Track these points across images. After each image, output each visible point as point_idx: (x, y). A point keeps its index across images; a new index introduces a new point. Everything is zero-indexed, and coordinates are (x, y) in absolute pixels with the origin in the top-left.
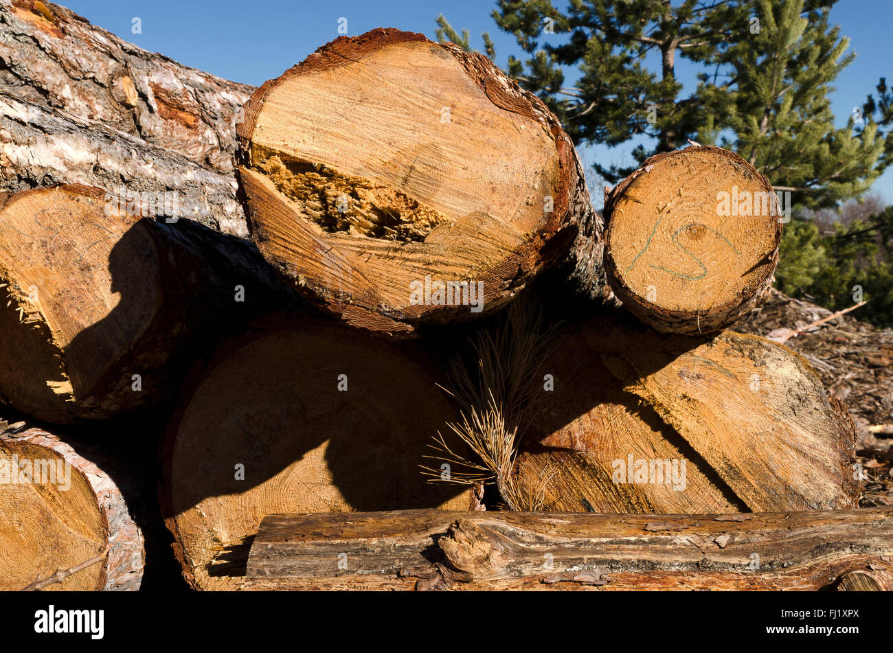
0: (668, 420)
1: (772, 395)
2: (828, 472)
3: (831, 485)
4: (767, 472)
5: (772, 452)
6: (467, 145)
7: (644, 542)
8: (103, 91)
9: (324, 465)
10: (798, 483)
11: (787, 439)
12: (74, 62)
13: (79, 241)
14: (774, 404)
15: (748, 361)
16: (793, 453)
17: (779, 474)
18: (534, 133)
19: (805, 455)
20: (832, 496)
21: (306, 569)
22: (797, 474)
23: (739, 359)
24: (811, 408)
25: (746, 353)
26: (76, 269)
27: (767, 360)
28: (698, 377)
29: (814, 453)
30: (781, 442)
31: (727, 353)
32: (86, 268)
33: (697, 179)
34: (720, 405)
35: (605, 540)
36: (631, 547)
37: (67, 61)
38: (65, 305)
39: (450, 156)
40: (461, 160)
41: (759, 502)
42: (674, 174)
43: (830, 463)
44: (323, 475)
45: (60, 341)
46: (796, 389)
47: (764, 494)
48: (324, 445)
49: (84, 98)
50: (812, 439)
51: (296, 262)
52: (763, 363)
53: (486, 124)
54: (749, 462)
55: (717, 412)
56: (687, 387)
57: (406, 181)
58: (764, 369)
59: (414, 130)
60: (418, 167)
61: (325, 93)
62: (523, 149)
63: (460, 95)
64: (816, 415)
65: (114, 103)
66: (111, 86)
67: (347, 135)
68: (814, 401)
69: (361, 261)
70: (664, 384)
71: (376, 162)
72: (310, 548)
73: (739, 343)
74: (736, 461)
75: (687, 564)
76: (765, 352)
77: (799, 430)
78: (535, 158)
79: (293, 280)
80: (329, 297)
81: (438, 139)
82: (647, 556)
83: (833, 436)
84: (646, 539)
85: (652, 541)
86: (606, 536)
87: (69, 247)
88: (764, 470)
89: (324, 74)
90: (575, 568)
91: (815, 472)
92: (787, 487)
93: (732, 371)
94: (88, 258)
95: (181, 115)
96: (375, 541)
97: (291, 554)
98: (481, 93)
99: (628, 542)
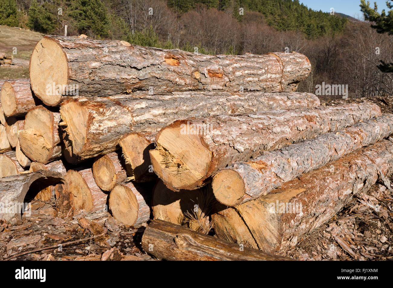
0: (242, 216)
1: (266, 215)
2: (275, 237)
3: (275, 240)
4: (261, 233)
5: (263, 229)
6: (195, 153)
7: (214, 250)
8: (189, 76)
9: (179, 204)
10: (268, 238)
11: (268, 227)
12: (180, 72)
13: (138, 147)
14: (266, 218)
15: (263, 206)
16: (268, 230)
17: (264, 234)
18: (208, 153)
19: (271, 232)
20: (275, 243)
21: (153, 236)
22: (268, 235)
23: (261, 205)
24: (275, 221)
25: (263, 204)
26: (137, 153)
27: (267, 207)
28: (251, 207)
29: (273, 232)
30: (266, 227)
31: (258, 203)
32: (139, 153)
33: (230, 176)
34: (254, 215)
35: (207, 247)
36: (211, 250)
37: (178, 72)
38: (134, 160)
39: (191, 154)
40: (193, 156)
41: (258, 240)
42: (226, 174)
43: (276, 235)
44: (179, 206)
45: (133, 168)
46: (272, 215)
47: (260, 238)
48: (180, 200)
49: (183, 79)
50: (273, 228)
51: (158, 173)
52: (266, 208)
53: (199, 148)
54: (258, 230)
55: (253, 217)
56: (247, 209)
57: (182, 158)
58: (266, 209)
59: (186, 146)
60: (185, 156)
61: (172, 133)
62: (205, 156)
63: (196, 140)
64: (276, 223)
65: (192, 79)
66: (192, 75)
67: (174, 145)
68: (276, 219)
69: (169, 175)
70: (242, 207)
71: (178, 153)
72: (156, 231)
73: (261, 201)
74: (255, 229)
75: (219, 257)
76: (267, 205)
77: (271, 226)
78: (206, 159)
79: (158, 176)
80: (164, 181)
81: (190, 150)
82: (212, 253)
83: (278, 229)
84: (214, 249)
85: (215, 250)
86: (208, 246)
87: (136, 148)
88: (260, 233)
89: (173, 129)
90: (198, 252)
91: (272, 236)
92: (265, 238)
93: (258, 208)
94: (140, 151)
95: (217, 75)
96: (167, 233)
97: (152, 231)
98: (200, 140)
99: (211, 249)
